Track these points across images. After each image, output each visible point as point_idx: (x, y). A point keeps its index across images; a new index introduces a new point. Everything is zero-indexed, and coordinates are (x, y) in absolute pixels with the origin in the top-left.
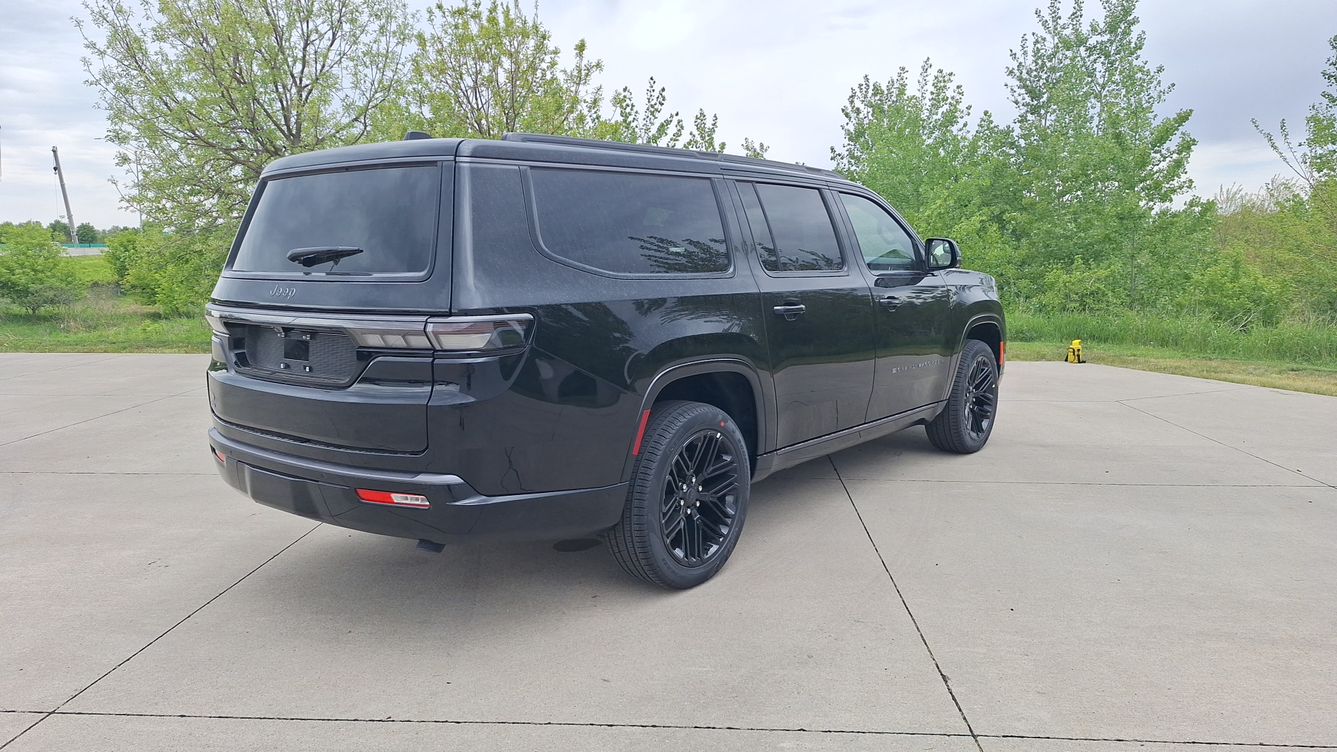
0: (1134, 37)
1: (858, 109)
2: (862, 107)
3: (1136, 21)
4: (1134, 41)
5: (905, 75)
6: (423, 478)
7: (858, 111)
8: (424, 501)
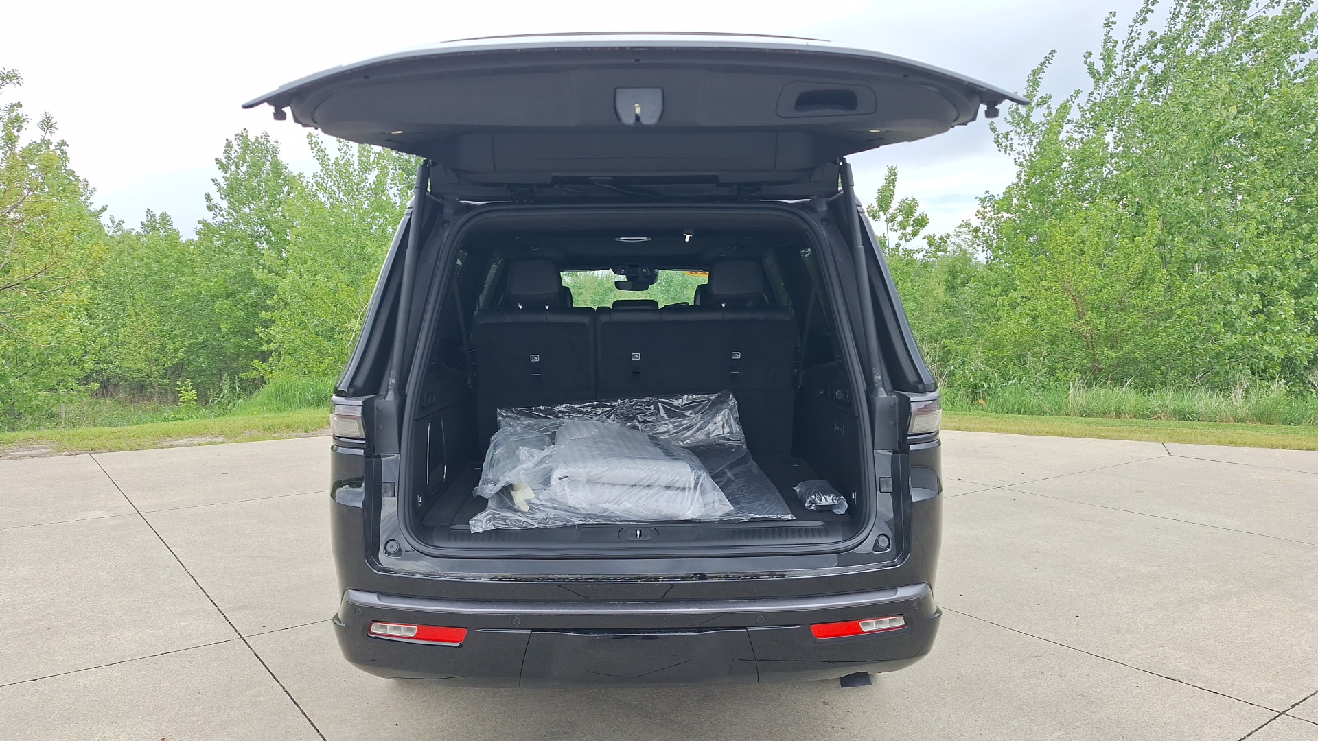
6: (902, 593)
8: (900, 622)
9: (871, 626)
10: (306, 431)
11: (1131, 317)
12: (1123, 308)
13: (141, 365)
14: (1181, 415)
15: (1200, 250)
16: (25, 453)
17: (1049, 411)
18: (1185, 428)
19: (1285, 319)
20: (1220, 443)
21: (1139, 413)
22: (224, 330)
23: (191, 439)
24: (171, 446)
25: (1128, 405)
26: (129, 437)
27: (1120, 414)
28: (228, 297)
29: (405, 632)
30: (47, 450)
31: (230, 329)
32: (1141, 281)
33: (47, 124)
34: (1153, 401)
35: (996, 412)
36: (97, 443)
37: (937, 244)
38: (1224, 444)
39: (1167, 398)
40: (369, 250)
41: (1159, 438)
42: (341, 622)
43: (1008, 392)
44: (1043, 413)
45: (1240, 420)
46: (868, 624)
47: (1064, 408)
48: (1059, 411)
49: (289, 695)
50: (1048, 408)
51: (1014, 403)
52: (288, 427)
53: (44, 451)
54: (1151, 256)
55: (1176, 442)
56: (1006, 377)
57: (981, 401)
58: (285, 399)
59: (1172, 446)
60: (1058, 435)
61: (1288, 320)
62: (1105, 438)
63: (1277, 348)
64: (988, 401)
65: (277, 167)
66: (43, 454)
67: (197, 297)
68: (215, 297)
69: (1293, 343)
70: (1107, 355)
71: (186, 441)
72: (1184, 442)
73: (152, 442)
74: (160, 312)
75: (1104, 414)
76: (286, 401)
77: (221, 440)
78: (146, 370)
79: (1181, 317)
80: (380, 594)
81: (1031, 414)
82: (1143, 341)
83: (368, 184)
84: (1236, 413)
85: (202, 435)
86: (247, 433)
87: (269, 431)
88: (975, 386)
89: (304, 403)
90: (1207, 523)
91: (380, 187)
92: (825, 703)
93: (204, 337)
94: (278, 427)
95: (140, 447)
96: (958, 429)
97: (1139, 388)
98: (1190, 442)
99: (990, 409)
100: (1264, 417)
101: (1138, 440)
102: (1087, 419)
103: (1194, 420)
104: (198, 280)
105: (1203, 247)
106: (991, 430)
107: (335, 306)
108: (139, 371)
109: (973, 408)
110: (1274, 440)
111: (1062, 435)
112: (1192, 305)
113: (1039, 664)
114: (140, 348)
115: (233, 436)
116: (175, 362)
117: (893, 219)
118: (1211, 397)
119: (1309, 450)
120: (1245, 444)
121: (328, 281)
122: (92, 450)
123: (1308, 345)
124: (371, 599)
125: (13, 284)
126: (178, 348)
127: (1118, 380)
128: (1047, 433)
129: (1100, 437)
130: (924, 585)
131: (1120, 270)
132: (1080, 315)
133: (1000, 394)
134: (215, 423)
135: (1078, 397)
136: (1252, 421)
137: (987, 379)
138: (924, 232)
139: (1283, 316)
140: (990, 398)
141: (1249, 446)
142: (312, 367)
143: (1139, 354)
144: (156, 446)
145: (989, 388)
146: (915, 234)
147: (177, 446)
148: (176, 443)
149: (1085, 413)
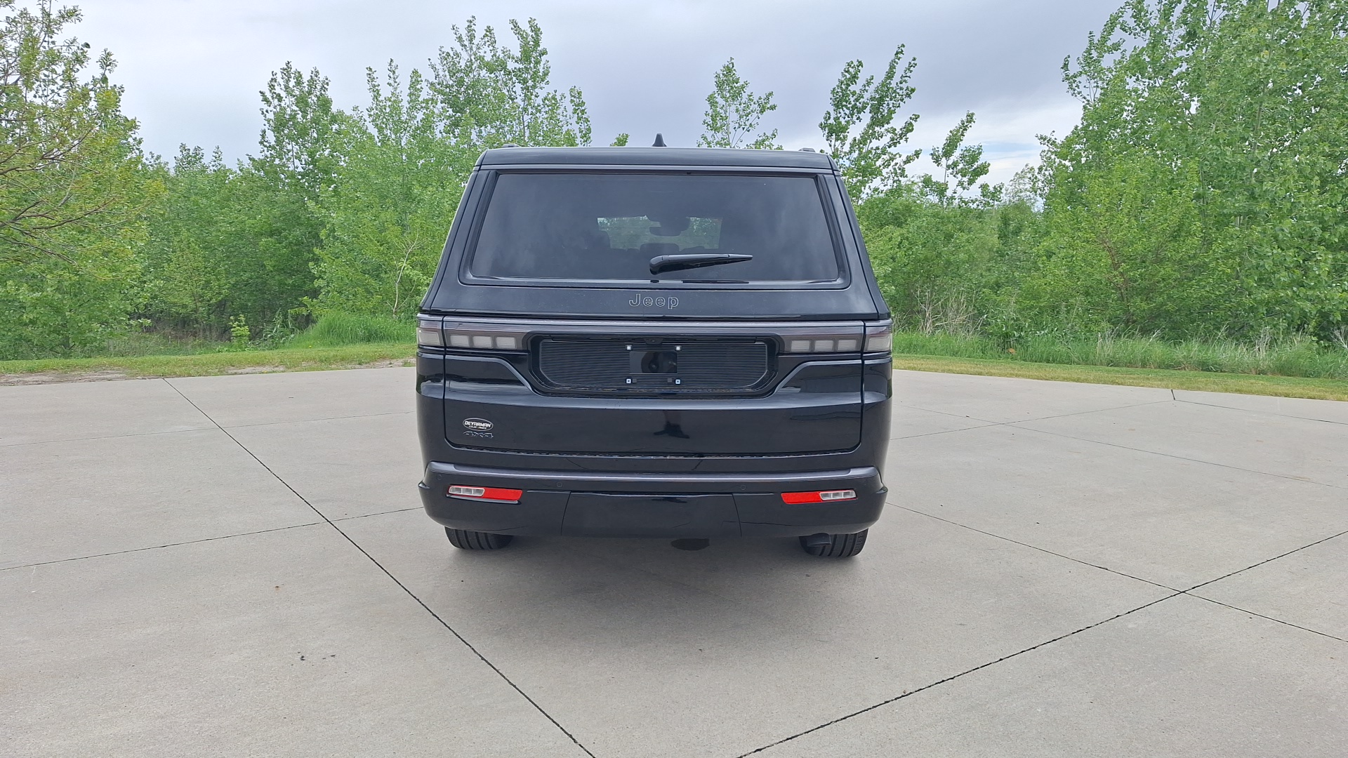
0: (541, 68)
1: (279, 95)
2: (283, 94)
3: (544, 53)
4: (541, 70)
5: (375, 75)
6: (855, 472)
7: (280, 98)
8: (852, 495)
9: (830, 496)
10: (360, 364)
11: (1166, 269)
12: (1159, 261)
13: (187, 301)
14: (1205, 367)
15: (1237, 205)
16: (102, 376)
17: (1076, 360)
18: (1202, 377)
19: (1319, 275)
20: (1226, 391)
21: (1164, 363)
22: (269, 268)
23: (253, 368)
24: (236, 374)
25: (1153, 356)
26: (195, 365)
27: (1145, 364)
28: (271, 235)
29: (474, 493)
30: (122, 375)
31: (274, 266)
32: (1177, 234)
33: (106, 61)
34: (1180, 353)
35: (1025, 360)
36: (167, 370)
37: (991, 194)
38: (1232, 391)
39: (1193, 349)
40: (416, 191)
41: (1170, 385)
42: (426, 486)
43: (1040, 340)
44: (1070, 362)
45: (1261, 372)
46: (826, 495)
47: (1091, 357)
48: (1086, 361)
49: (374, 561)
50: (1076, 357)
51: (1043, 352)
52: (343, 359)
53: (119, 375)
54: (1188, 208)
55: (1185, 389)
56: (1038, 325)
57: (1011, 350)
58: (336, 334)
59: (1179, 393)
60: (1074, 381)
61: (1322, 276)
62: (1119, 384)
63: (1309, 304)
64: (1018, 349)
65: (325, 104)
66: (118, 378)
67: (240, 235)
68: (260, 234)
69: (1327, 299)
70: (1139, 305)
71: (248, 369)
72: (1193, 389)
73: (217, 370)
74: (205, 248)
75: (1130, 364)
76: (339, 335)
77: (282, 369)
78: (192, 306)
79: (1214, 269)
80: (457, 464)
81: (1060, 363)
82: (1175, 293)
83: (415, 122)
84: (1258, 365)
85: (263, 365)
86: (304, 364)
87: (325, 363)
88: (1007, 336)
89: (355, 339)
90: (1184, 457)
91: (427, 125)
92: (808, 576)
93: (247, 275)
94: (333, 359)
95: (208, 374)
96: (980, 374)
97: (1166, 339)
98: (1199, 389)
99: (1019, 357)
100: (1285, 370)
101: (1149, 387)
102: (1112, 368)
103: (1217, 371)
104: (242, 217)
105: (1240, 202)
106: (1011, 375)
107: (381, 245)
108: (184, 306)
109: (1002, 355)
110: (1281, 389)
111: (1078, 380)
112: (1227, 258)
113: (993, 555)
114: (185, 283)
115: (292, 366)
116: (220, 299)
117: (955, 164)
118: (1236, 349)
119: (1311, 398)
120: (1250, 392)
121: (375, 220)
122: (164, 376)
123: (1341, 301)
124: (450, 468)
125: (74, 218)
126: (222, 286)
127: (1146, 332)
128: (1065, 379)
129: (1113, 383)
130: (872, 468)
131: (1157, 223)
132: (1116, 266)
133: (1030, 343)
134: (275, 354)
135: (1106, 347)
136: (1273, 373)
137: (1020, 329)
138: (981, 180)
139: (1317, 273)
140: (1020, 346)
141: (1253, 393)
142: (360, 306)
143: (1170, 306)
144: (221, 373)
145: (1019, 337)
146: (971, 182)
147: (241, 374)
148: (240, 371)
149: (1112, 363)
